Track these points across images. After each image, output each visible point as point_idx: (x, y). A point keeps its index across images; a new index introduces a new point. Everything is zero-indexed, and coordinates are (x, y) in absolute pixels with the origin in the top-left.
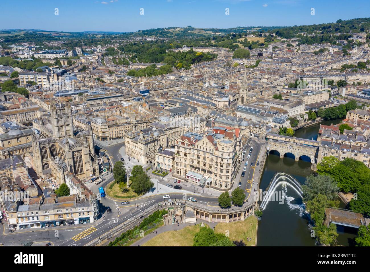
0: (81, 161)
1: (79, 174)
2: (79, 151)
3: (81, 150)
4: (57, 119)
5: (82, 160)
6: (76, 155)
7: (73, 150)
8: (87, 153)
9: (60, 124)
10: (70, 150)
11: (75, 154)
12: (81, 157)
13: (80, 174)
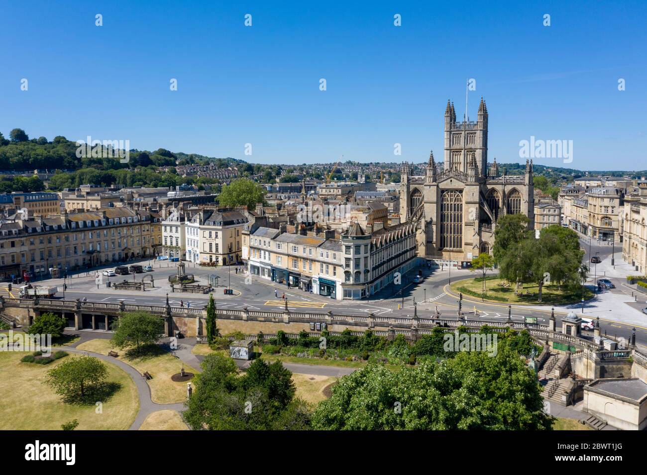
0: (459, 218)
1: (451, 249)
2: (456, 190)
3: (461, 191)
4: (450, 132)
5: (461, 215)
6: (449, 200)
7: (442, 186)
8: (472, 200)
9: (456, 146)
10: (434, 183)
11: (447, 196)
12: (459, 208)
13: (453, 251)
